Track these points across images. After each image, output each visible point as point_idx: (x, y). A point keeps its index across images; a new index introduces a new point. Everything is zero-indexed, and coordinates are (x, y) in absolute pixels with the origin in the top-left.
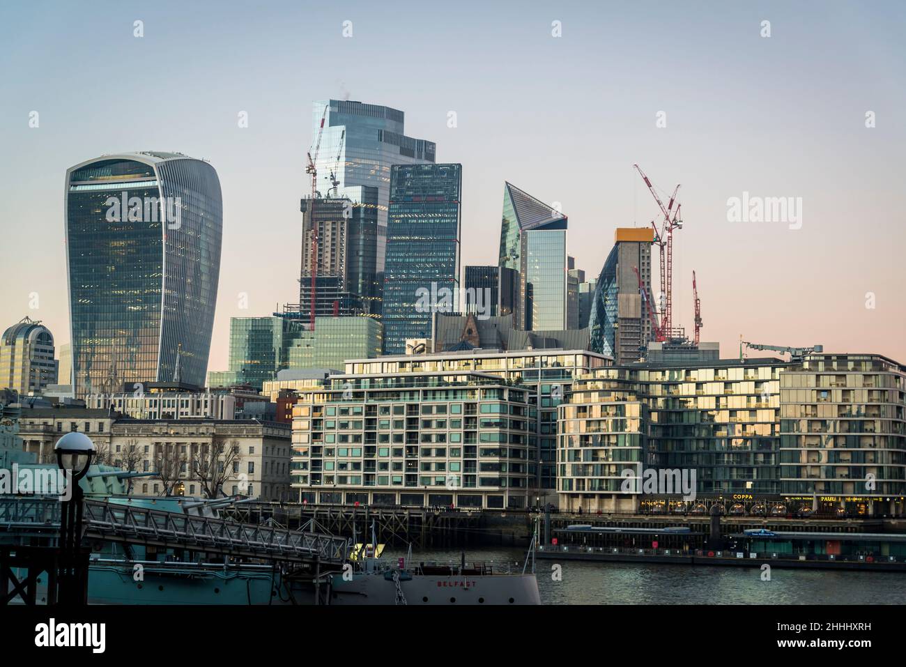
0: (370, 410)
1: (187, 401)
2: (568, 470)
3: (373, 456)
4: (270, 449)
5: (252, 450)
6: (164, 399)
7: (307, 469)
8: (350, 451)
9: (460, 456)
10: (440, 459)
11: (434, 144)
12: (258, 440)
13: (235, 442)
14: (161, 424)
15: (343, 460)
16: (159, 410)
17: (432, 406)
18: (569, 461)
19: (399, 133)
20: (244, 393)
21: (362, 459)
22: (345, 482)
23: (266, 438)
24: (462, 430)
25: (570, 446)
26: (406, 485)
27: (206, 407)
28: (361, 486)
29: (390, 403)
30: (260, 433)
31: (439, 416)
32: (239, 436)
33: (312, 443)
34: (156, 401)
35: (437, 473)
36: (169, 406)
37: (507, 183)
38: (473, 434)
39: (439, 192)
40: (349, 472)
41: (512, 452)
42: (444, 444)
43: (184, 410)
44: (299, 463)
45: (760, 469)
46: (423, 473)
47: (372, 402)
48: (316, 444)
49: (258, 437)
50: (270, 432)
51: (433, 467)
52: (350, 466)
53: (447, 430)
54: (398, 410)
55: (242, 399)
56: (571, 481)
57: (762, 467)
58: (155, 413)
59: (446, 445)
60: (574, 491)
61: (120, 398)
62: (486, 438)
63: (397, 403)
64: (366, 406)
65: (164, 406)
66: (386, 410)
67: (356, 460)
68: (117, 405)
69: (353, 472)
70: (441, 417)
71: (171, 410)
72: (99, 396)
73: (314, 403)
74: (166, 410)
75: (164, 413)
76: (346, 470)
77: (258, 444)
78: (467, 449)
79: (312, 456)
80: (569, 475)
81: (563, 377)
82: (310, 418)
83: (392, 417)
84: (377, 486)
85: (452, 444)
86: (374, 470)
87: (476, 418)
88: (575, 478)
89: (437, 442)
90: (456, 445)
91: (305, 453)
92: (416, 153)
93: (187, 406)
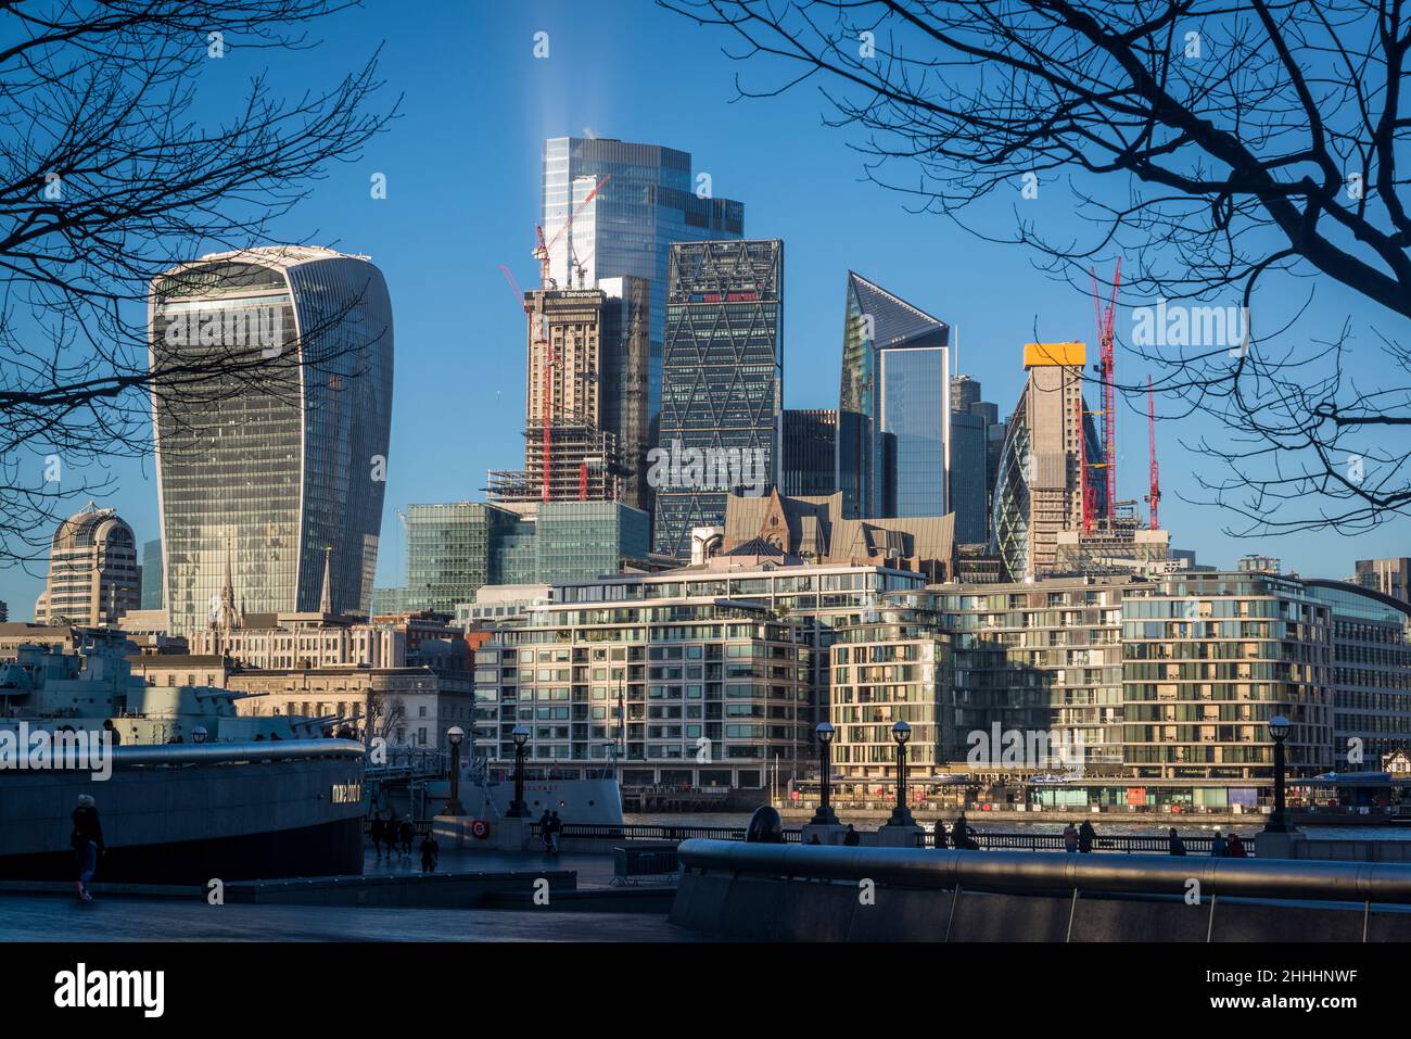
0: (580, 655)
1: (335, 641)
2: (844, 734)
3: (584, 718)
4: (449, 710)
5: (422, 711)
6: (302, 637)
7: (496, 738)
8: (553, 712)
9: (700, 717)
10: (674, 722)
11: (741, 204)
12: (431, 696)
13: (397, 701)
14: (295, 676)
15: (544, 724)
16: (295, 653)
17: (662, 649)
18: (845, 722)
19: (684, 190)
20: (424, 624)
21: (569, 723)
22: (548, 756)
23: (442, 694)
24: (703, 681)
25: (847, 702)
26: (629, 758)
27: (362, 648)
28: (569, 760)
29: (608, 645)
30: (435, 687)
31: (671, 661)
32: (403, 692)
33: (503, 701)
34: (289, 641)
35: (671, 740)
36: (309, 648)
37: (851, 273)
38: (719, 687)
39: (747, 287)
40: (553, 741)
41: (771, 710)
42: (679, 701)
43: (331, 653)
44: (485, 729)
45: (1108, 730)
46: (651, 740)
47: (581, 644)
48: (507, 703)
49: (432, 692)
50: (448, 685)
51: (665, 732)
52: (553, 732)
53: (683, 681)
54: (617, 655)
55: (420, 634)
56: (847, 748)
57: (1111, 727)
58: (289, 658)
59: (682, 702)
60: (852, 763)
61: (239, 638)
62: (735, 692)
63: (616, 645)
64: (574, 649)
65: (302, 648)
66: (602, 653)
67: (562, 723)
68: (235, 648)
69: (558, 740)
70: (675, 663)
71: (311, 654)
72: (208, 634)
73: (504, 644)
74: (305, 654)
75: (302, 658)
76: (549, 737)
77: (432, 703)
78: (710, 707)
79: (503, 719)
80: (845, 742)
81: (850, 605)
82: (499, 666)
83: (608, 664)
84: (591, 760)
85: (690, 701)
86: (586, 737)
87: (721, 664)
88: (852, 745)
89: (669, 698)
90: (695, 702)
91: (494, 715)
92: (711, 221)
93: (335, 648)
